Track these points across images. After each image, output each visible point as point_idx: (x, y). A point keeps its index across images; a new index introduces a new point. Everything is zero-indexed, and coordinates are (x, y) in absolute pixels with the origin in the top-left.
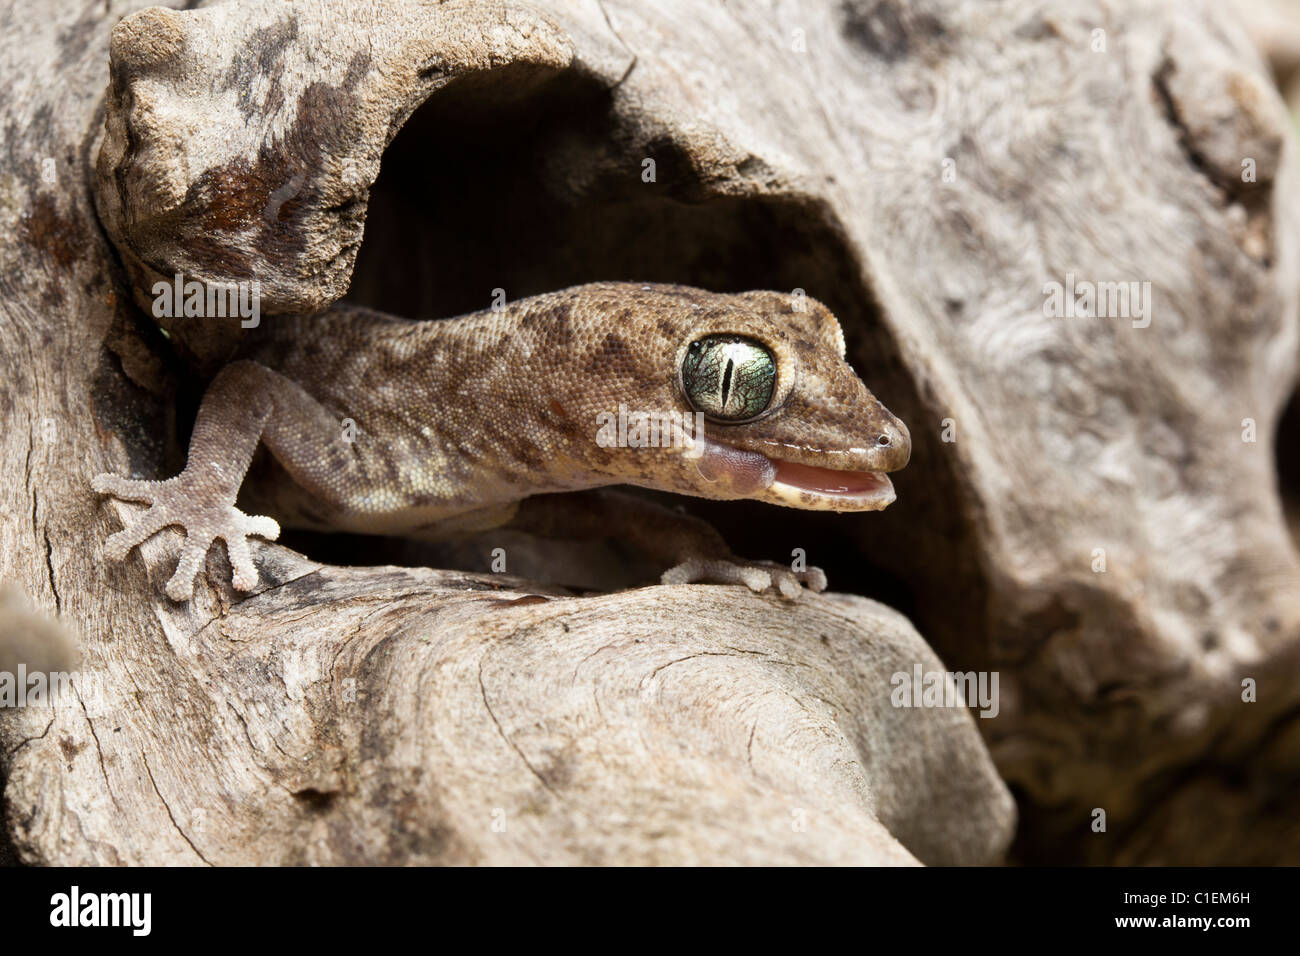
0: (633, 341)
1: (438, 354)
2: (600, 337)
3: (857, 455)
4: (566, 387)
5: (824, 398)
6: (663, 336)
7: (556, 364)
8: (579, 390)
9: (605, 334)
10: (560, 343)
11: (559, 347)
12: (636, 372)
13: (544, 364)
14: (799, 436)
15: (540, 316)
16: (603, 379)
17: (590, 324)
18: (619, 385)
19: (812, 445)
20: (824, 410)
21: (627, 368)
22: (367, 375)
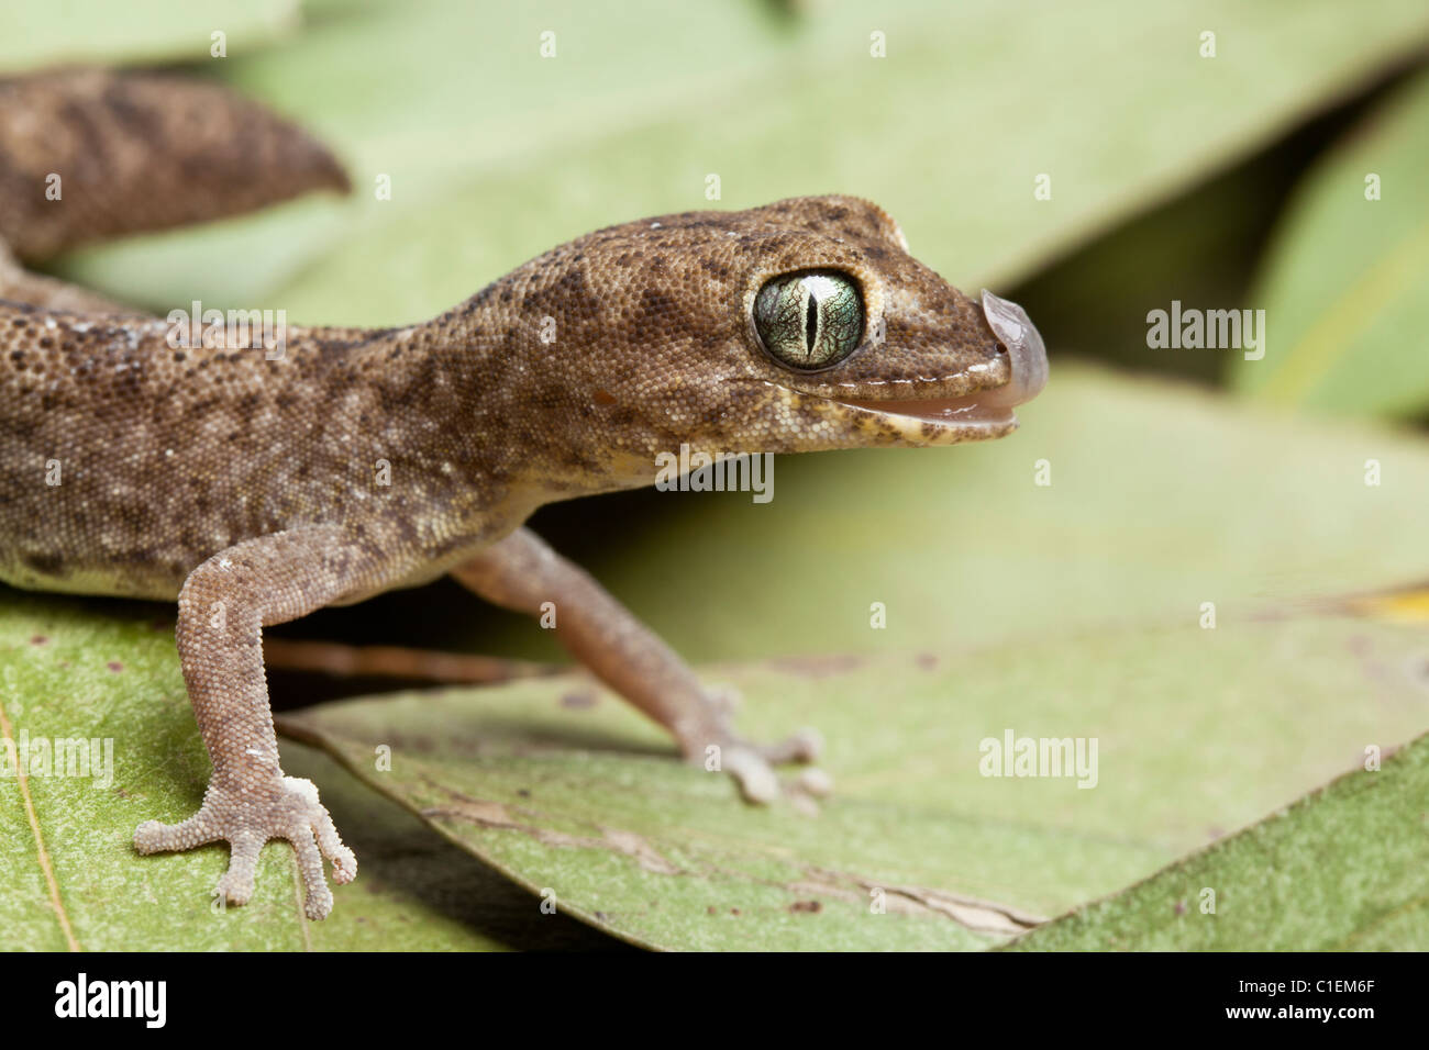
0: (678, 292)
1: (436, 376)
2: (635, 297)
3: (978, 373)
4: (611, 367)
5: (922, 315)
6: (714, 278)
7: (588, 343)
8: (627, 367)
9: (640, 293)
10: (585, 316)
11: (585, 322)
12: (693, 328)
13: (571, 348)
14: (906, 368)
15: (545, 294)
16: (654, 346)
17: (616, 285)
18: (677, 349)
19: (924, 374)
20: (925, 329)
21: (682, 327)
22: (364, 419)
